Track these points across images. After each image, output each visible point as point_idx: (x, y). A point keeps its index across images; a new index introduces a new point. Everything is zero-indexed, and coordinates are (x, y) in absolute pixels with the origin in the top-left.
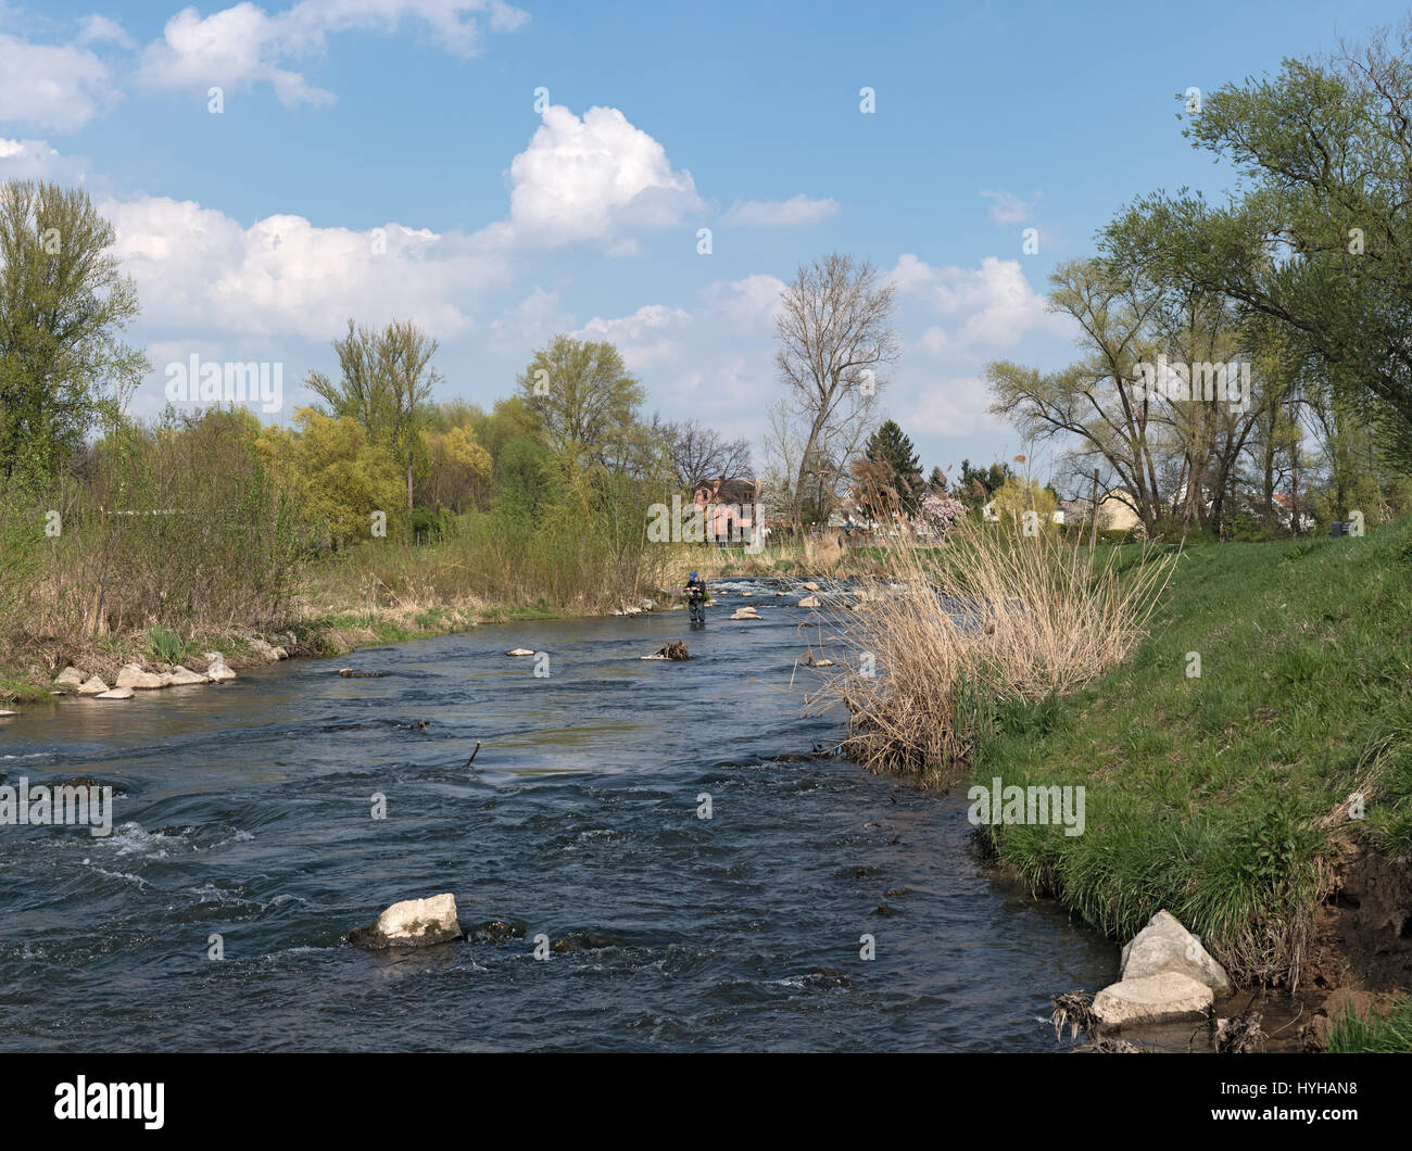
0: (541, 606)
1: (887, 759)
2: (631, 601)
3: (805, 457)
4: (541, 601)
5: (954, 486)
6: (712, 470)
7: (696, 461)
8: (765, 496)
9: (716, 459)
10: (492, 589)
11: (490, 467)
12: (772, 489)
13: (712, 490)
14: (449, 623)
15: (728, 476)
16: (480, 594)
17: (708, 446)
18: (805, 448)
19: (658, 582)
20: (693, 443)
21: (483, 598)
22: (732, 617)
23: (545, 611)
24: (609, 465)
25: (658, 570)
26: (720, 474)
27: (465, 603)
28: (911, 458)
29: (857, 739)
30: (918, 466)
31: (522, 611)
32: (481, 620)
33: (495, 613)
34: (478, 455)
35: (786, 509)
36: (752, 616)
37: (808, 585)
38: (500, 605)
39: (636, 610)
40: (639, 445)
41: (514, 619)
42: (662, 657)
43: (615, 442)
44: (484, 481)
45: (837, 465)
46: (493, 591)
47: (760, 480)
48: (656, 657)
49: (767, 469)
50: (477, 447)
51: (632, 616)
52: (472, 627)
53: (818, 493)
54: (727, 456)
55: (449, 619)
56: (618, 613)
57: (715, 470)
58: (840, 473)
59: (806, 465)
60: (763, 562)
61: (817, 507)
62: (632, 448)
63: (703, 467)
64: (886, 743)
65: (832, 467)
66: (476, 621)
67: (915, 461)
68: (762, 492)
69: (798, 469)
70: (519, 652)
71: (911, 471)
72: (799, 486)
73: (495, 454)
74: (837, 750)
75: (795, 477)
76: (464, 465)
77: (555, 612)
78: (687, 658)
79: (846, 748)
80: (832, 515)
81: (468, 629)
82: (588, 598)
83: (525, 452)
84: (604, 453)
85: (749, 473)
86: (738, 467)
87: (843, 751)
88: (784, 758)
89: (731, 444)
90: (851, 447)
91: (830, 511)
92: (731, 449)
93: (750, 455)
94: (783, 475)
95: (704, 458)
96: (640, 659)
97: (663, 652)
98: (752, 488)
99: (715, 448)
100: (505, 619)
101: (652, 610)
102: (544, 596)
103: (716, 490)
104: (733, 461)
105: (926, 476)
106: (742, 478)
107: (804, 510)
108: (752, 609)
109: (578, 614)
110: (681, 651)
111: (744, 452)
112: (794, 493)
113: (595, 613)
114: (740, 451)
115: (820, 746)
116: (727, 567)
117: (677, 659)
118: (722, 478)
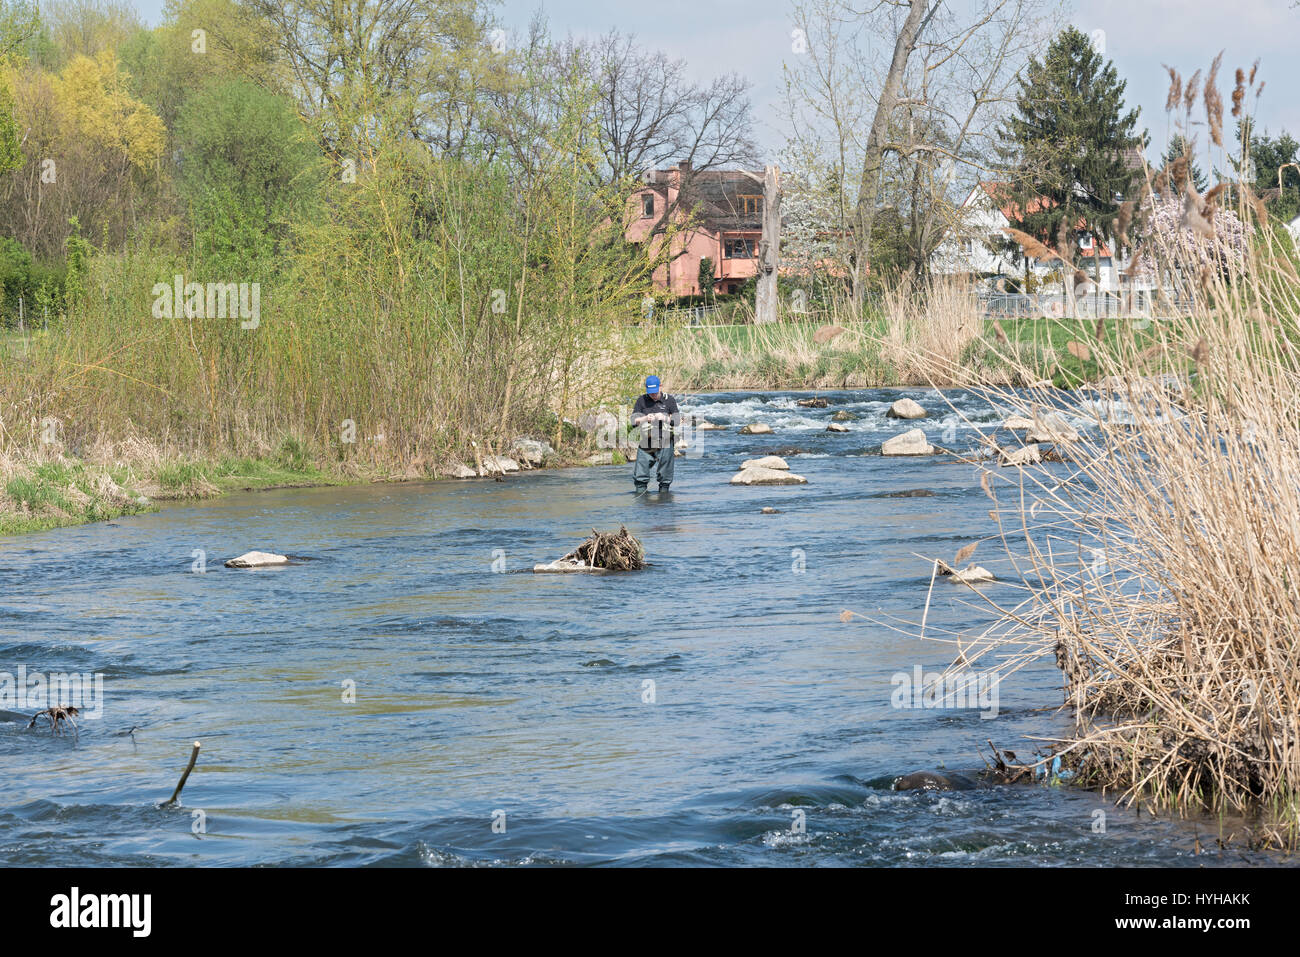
0: (291, 459)
1: (1173, 783)
2: (494, 445)
3: (879, 115)
4: (291, 447)
5: (1218, 176)
6: (663, 149)
7: (628, 127)
8: (787, 204)
9: (673, 123)
10: (178, 420)
11: (159, 148)
12: (804, 188)
13: (665, 194)
14: (85, 499)
15: (698, 162)
16: (153, 431)
17: (655, 92)
18: (878, 96)
19: (555, 402)
20: (621, 85)
21: (159, 442)
22: (737, 478)
23: (300, 468)
24: (430, 139)
25: (555, 375)
26: (683, 156)
27: (119, 454)
28: (1122, 114)
29: (1100, 736)
30: (1136, 131)
31: (248, 469)
32: (155, 490)
33: (187, 475)
34: (131, 120)
35: (837, 234)
36: (782, 475)
37: (899, 407)
38: (198, 456)
39: (506, 465)
40: (499, 94)
41: (229, 488)
42: (582, 564)
43: (443, 86)
44: (145, 181)
45: (952, 131)
46: (177, 424)
47: (774, 167)
48: (568, 566)
49: (791, 142)
50: (129, 102)
51: (498, 478)
52: (138, 507)
53: (909, 198)
54: (697, 115)
55: (84, 489)
56: (465, 471)
57: (670, 147)
58: (961, 153)
59: (883, 131)
60: (790, 358)
61: (907, 229)
62: (480, 99)
63: (645, 140)
64: (1167, 746)
65: (940, 136)
66: (145, 494)
67: (1131, 120)
68: (780, 197)
69: (864, 142)
70: (252, 558)
71: (1120, 144)
72: (866, 181)
73: (170, 118)
74: (1050, 765)
75: (856, 158)
76: (98, 145)
77: (324, 472)
78: (637, 567)
79: (1072, 760)
80: (942, 248)
81: (128, 509)
82: (397, 442)
83: (238, 109)
84: (417, 111)
85: (748, 153)
86: (722, 140)
87: (1064, 764)
88: (913, 784)
89: (706, 87)
90: (985, 91)
91: (938, 237)
92: (705, 99)
93: (750, 113)
94: (829, 156)
95: (646, 121)
96: (531, 571)
97: (583, 553)
98: (757, 188)
99: (670, 97)
100: (209, 487)
101: (540, 465)
102: (296, 434)
103: (674, 194)
104: (712, 126)
105: (1153, 157)
106: (731, 166)
107: (877, 236)
108: (780, 461)
109: (375, 474)
110: (625, 552)
111: (735, 107)
112: (854, 199)
113: (413, 474)
114: (726, 103)
115: (1011, 755)
116: (708, 368)
117: (616, 568)
118: (685, 165)
